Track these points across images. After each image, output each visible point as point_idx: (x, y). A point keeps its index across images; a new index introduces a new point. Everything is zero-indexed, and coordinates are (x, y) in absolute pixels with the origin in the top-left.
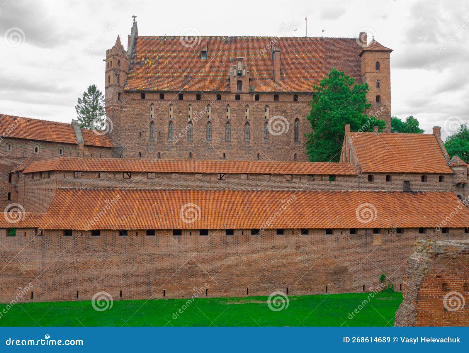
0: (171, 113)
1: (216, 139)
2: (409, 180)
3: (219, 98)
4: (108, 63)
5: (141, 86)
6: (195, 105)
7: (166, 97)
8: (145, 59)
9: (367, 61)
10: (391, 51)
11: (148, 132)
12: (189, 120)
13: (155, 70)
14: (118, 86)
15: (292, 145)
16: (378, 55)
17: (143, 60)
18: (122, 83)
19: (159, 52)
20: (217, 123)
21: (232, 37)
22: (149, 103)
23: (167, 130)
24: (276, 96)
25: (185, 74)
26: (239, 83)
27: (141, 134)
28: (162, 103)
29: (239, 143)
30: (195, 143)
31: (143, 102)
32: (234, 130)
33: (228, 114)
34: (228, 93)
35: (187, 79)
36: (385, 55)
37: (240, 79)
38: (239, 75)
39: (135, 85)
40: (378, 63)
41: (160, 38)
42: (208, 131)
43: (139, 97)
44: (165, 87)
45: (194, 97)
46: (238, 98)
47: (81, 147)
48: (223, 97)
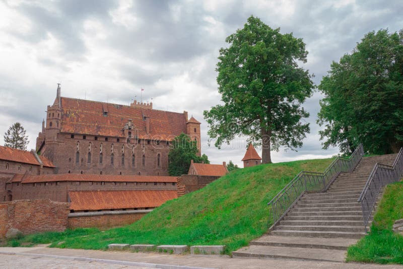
0: (90, 147)
1: (116, 163)
3: (118, 140)
4: (50, 114)
5: (72, 131)
6: (105, 143)
7: (87, 138)
8: (69, 113)
9: (191, 127)
10: (200, 124)
11: (75, 158)
12: (101, 152)
13: (77, 121)
14: (58, 129)
15: (157, 168)
16: (195, 125)
17: (68, 113)
18: (59, 128)
19: (77, 109)
20: (117, 155)
21: (120, 105)
22: (76, 141)
23: (87, 158)
24: (149, 141)
25: (96, 124)
26: (130, 133)
27: (70, 159)
28: (84, 141)
29: (130, 166)
30: (104, 166)
31: (72, 140)
32: (126, 159)
33: (123, 150)
34: (124, 138)
35: (99, 128)
36: (198, 125)
37: (130, 131)
38: (130, 129)
39: (67, 129)
40: (195, 129)
41: (76, 100)
42: (112, 159)
43: (70, 137)
44: (86, 132)
45: (104, 139)
46: (128, 141)
47: (42, 167)
48: (120, 140)
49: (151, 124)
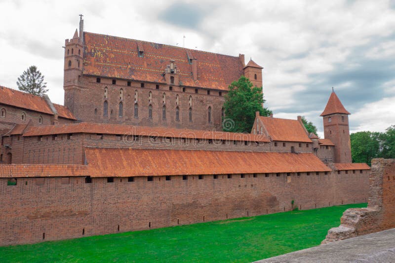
0: (121, 95)
1: (156, 117)
2: (293, 146)
3: (157, 87)
4: (68, 50)
5: (98, 73)
6: (140, 91)
7: (117, 83)
8: (95, 51)
9: (250, 72)
10: (262, 68)
11: (102, 109)
12: (135, 102)
13: (105, 61)
14: (79, 70)
15: (207, 124)
16: (256, 70)
17: (93, 51)
18: (81, 68)
19: (105, 47)
20: (156, 106)
21: (159, 44)
22: (104, 86)
23: (118, 108)
24: (197, 90)
25: (130, 66)
26: (172, 78)
27: (96, 109)
28: (115, 88)
29: (172, 121)
30: (140, 120)
31: (98, 85)
32: (168, 111)
33: (164, 99)
34: (164, 84)
35: (132, 71)
36: (259, 70)
37: (173, 75)
38: (172, 72)
39: (91, 71)
40: (255, 75)
41: (103, 36)
42: (151, 111)
43: (95, 80)
44: (117, 75)
45: (139, 85)
46: (171, 88)
47: (56, 118)
48: (160, 87)
49: (198, 69)
